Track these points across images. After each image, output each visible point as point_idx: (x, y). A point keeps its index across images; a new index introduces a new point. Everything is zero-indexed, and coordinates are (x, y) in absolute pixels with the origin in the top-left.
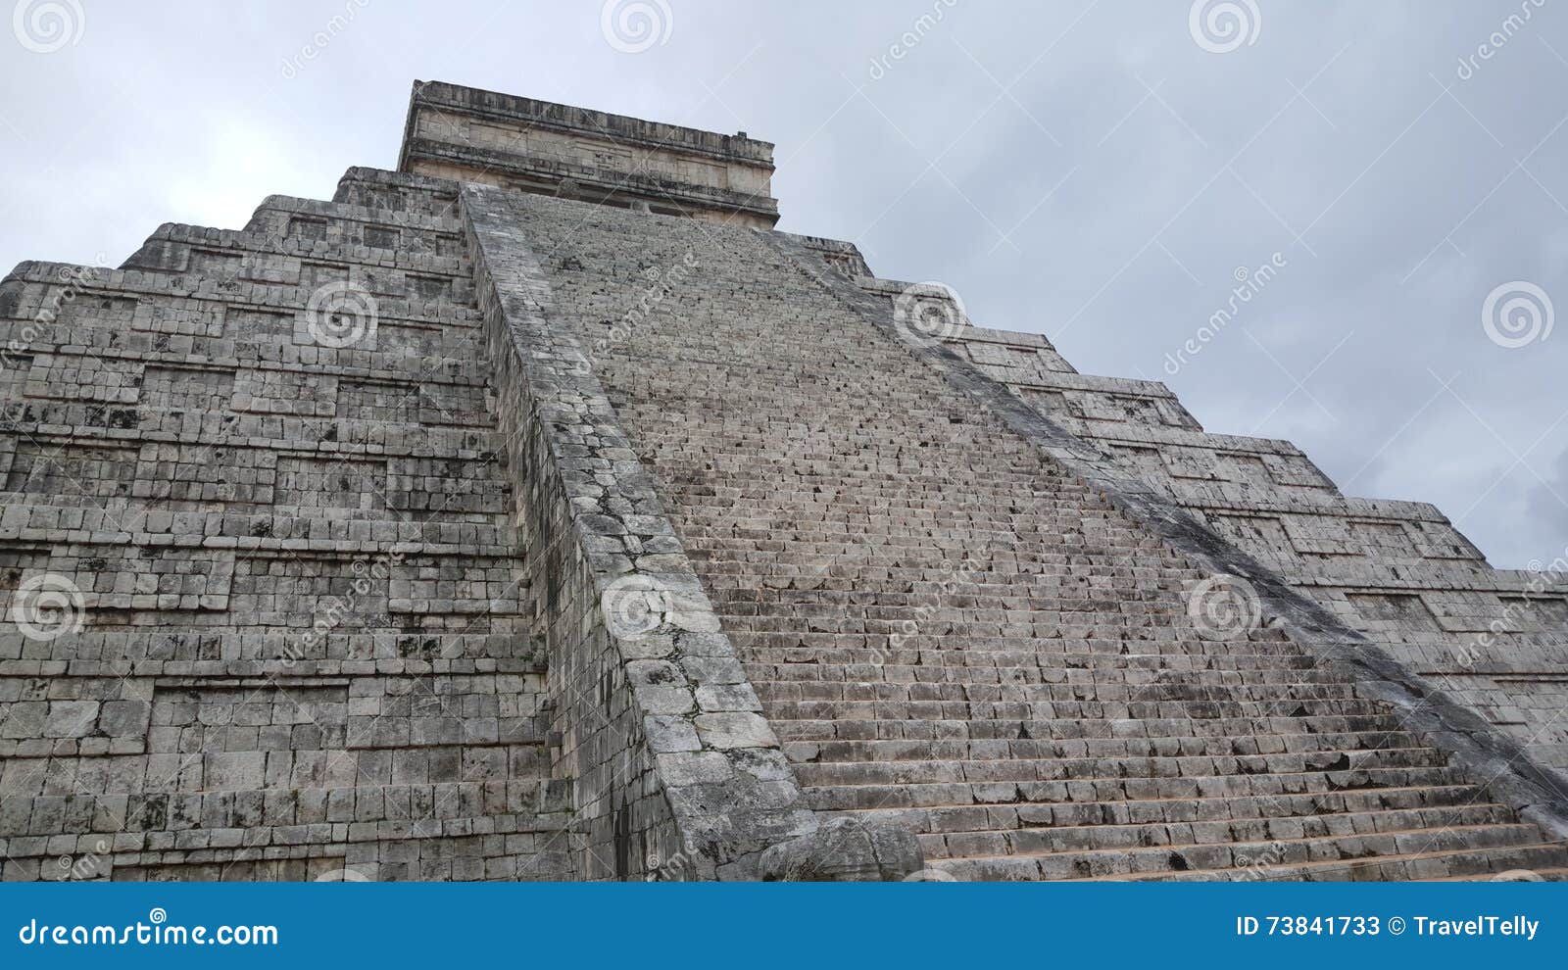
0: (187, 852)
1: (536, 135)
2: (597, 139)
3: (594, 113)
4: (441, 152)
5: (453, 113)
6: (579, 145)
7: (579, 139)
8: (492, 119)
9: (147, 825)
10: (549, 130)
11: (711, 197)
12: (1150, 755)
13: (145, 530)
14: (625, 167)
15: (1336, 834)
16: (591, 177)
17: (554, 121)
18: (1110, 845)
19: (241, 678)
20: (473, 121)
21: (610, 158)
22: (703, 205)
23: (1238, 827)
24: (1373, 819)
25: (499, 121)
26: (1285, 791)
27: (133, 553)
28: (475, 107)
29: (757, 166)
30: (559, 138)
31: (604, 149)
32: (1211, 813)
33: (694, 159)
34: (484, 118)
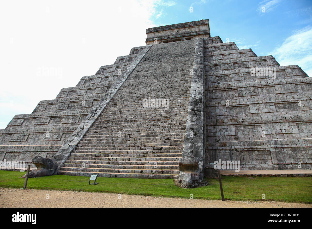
0: (53, 152)
1: (165, 32)
2: (175, 29)
3: (174, 25)
4: (150, 40)
5: (152, 33)
6: (172, 31)
7: (172, 30)
8: (158, 31)
9: (51, 149)
10: (167, 30)
11: (196, 33)
12: (129, 147)
13: (73, 113)
14: (181, 32)
15: (142, 161)
16: (174, 36)
17: (167, 28)
18: (104, 160)
19: (70, 132)
20: (155, 33)
21: (178, 32)
22: (195, 35)
23: (124, 159)
24: (150, 159)
25: (159, 31)
26: (143, 153)
27: (71, 116)
28: (155, 30)
29: (205, 24)
30: (169, 31)
31: (176, 30)
32: (125, 156)
33: (193, 27)
34: (156, 32)
